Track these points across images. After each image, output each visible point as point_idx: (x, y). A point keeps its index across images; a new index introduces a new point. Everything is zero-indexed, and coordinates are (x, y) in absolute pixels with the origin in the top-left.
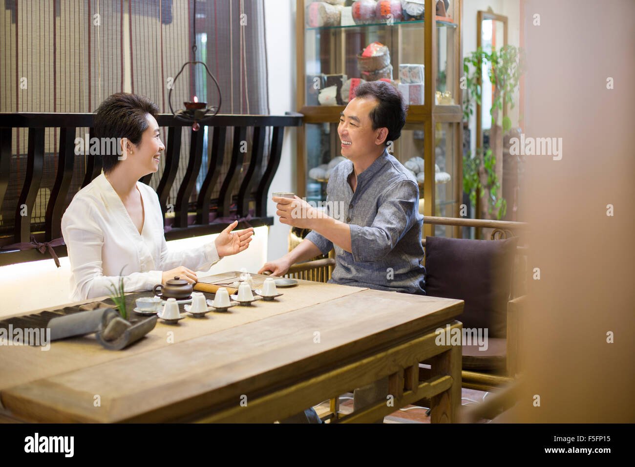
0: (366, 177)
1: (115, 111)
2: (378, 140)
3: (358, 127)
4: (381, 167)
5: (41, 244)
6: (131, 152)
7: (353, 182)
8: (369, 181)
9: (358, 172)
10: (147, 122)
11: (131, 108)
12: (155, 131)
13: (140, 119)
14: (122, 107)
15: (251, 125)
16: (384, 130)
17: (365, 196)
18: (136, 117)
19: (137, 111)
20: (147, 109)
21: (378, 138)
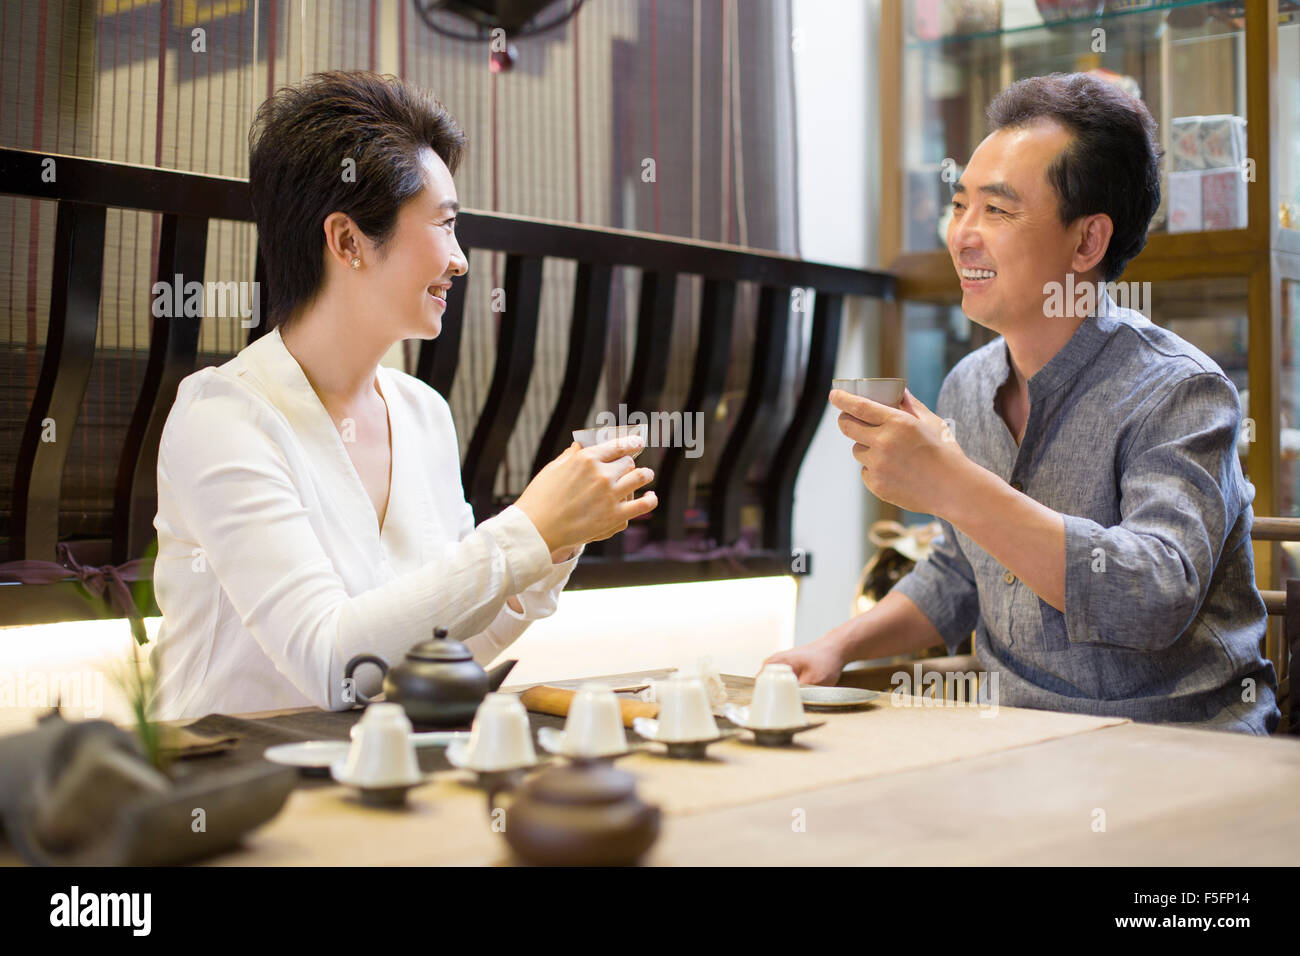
0: (1055, 382)
1: (319, 123)
2: (1080, 256)
3: (1012, 216)
4: (1099, 346)
5: (92, 570)
6: (356, 264)
7: (1013, 412)
8: (1066, 395)
9: (1027, 370)
10: (421, 175)
11: (374, 120)
12: (442, 207)
13: (401, 159)
14: (344, 110)
15: (751, 278)
16: (1097, 224)
17: (1058, 447)
18: (386, 149)
19: (390, 131)
20: (425, 132)
21: (1082, 249)
